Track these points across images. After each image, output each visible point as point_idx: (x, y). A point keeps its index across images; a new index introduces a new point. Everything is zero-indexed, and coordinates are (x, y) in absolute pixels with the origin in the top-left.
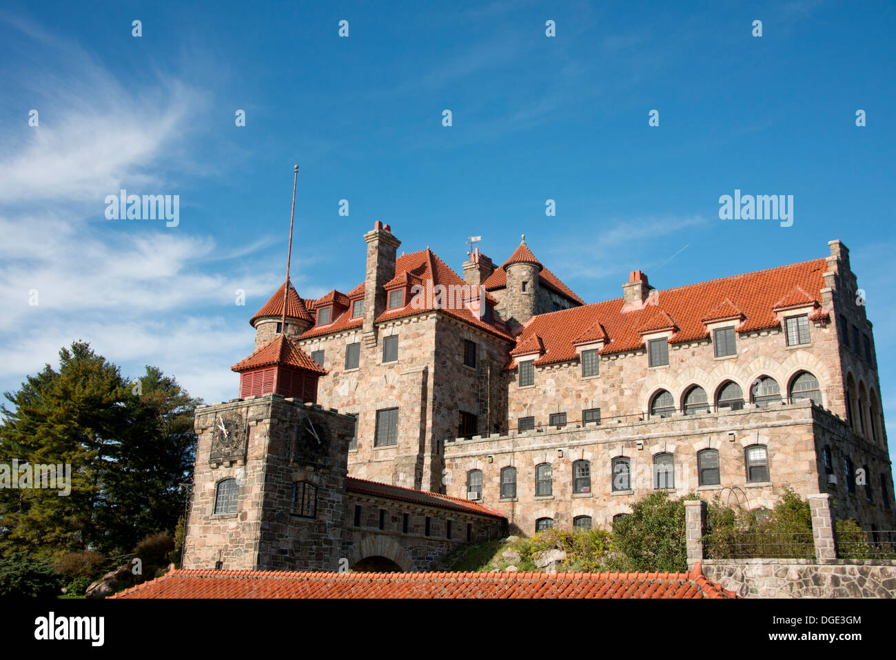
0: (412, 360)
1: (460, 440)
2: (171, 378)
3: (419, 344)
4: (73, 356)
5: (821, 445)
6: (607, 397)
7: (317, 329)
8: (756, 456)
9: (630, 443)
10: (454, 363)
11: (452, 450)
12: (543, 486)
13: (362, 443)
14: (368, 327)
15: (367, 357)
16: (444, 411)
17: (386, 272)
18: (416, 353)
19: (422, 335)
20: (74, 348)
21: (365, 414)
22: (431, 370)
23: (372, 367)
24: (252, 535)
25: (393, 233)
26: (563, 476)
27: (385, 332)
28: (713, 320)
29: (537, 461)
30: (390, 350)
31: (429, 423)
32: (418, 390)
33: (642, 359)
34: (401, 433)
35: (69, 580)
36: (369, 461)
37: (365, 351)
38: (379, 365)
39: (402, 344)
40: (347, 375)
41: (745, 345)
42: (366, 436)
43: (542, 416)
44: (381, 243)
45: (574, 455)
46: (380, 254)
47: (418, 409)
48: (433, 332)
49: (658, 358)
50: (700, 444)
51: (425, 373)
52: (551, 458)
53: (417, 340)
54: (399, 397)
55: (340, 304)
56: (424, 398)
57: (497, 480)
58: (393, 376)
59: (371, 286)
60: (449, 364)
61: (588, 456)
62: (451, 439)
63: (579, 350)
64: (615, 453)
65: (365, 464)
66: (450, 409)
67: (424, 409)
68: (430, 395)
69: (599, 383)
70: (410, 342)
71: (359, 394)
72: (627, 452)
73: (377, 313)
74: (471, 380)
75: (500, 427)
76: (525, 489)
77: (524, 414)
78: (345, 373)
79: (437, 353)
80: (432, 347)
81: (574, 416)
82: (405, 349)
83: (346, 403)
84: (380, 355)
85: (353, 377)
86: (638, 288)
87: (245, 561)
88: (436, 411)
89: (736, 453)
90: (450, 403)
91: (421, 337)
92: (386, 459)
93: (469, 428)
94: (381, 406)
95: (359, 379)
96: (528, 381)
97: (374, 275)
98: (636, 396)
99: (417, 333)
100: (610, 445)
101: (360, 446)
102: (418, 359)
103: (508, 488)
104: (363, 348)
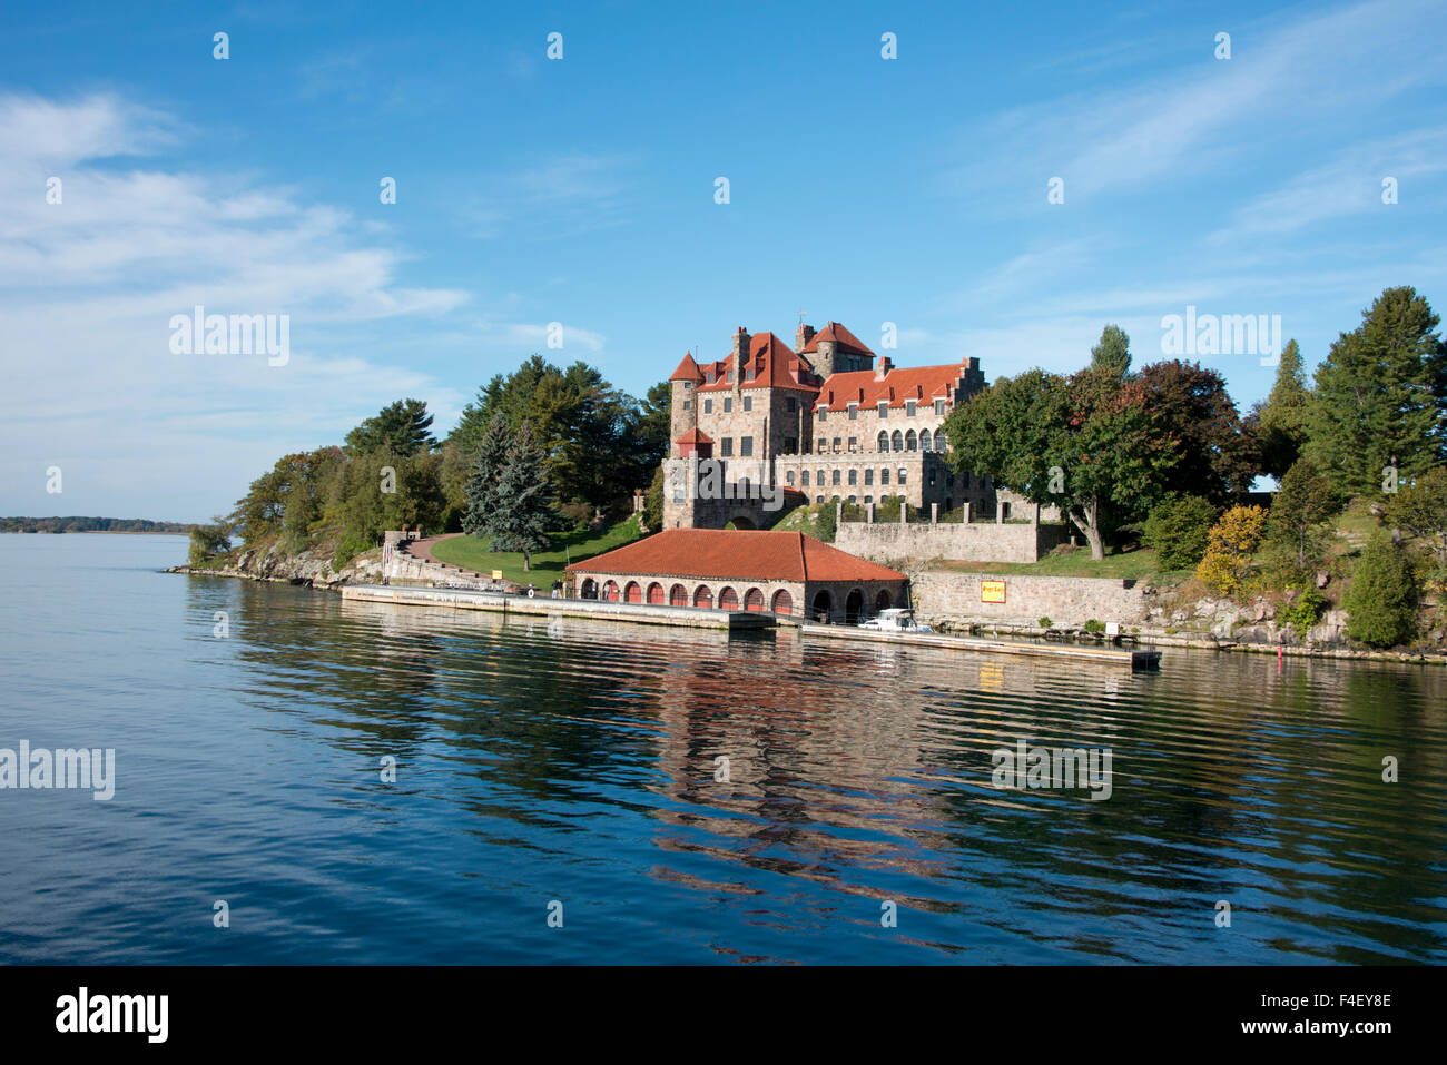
0: (759, 412)
1: (784, 455)
2: (594, 368)
3: (762, 404)
4: (532, 365)
5: (929, 467)
6: (860, 432)
7: (707, 385)
8: (903, 473)
9: (857, 464)
10: (782, 413)
11: (779, 461)
12: (821, 481)
13: (735, 454)
14: (735, 390)
15: (736, 407)
16: (776, 440)
17: (744, 359)
18: (761, 408)
20: (533, 360)
21: (736, 439)
22: (769, 419)
23: (738, 413)
24: (691, 512)
25: (748, 333)
26: (829, 477)
27: (746, 394)
28: (908, 397)
29: (819, 469)
30: (748, 404)
31: (768, 447)
32: (762, 429)
33: (876, 413)
34: (754, 451)
35: (577, 522)
37: (734, 403)
38: (742, 412)
39: (753, 402)
40: (726, 416)
41: (920, 412)
42: (736, 451)
43: (830, 440)
44: (741, 341)
45: (834, 468)
46: (741, 348)
47: (762, 440)
48: (769, 398)
49: (883, 415)
50: (883, 467)
51: (765, 420)
52: (824, 468)
53: (761, 401)
54: (753, 431)
55: (720, 369)
56: (765, 434)
57: (800, 477)
58: (749, 419)
59: (736, 366)
60: (779, 413)
61: (839, 468)
62: (780, 455)
63: (848, 405)
64: (850, 468)
66: (779, 437)
67: (765, 440)
68: (768, 432)
69: (856, 423)
70: (757, 402)
71: (732, 427)
72: (855, 468)
73: (740, 382)
74: (792, 420)
75: (808, 449)
76: (813, 481)
77: (821, 437)
78: (724, 414)
79: (771, 409)
80: (769, 407)
81: (845, 442)
82: (755, 405)
83: (725, 431)
84: (742, 406)
85: (728, 416)
86: (882, 368)
87: (688, 523)
88: (771, 440)
89: (896, 471)
90: (779, 434)
91: (763, 400)
93: (790, 447)
94: (744, 435)
95: (732, 418)
96: (823, 418)
97: (738, 361)
98: (872, 432)
99: (761, 396)
100: (848, 464)
101: (734, 456)
102: (762, 412)
103: (805, 481)
104: (733, 401)
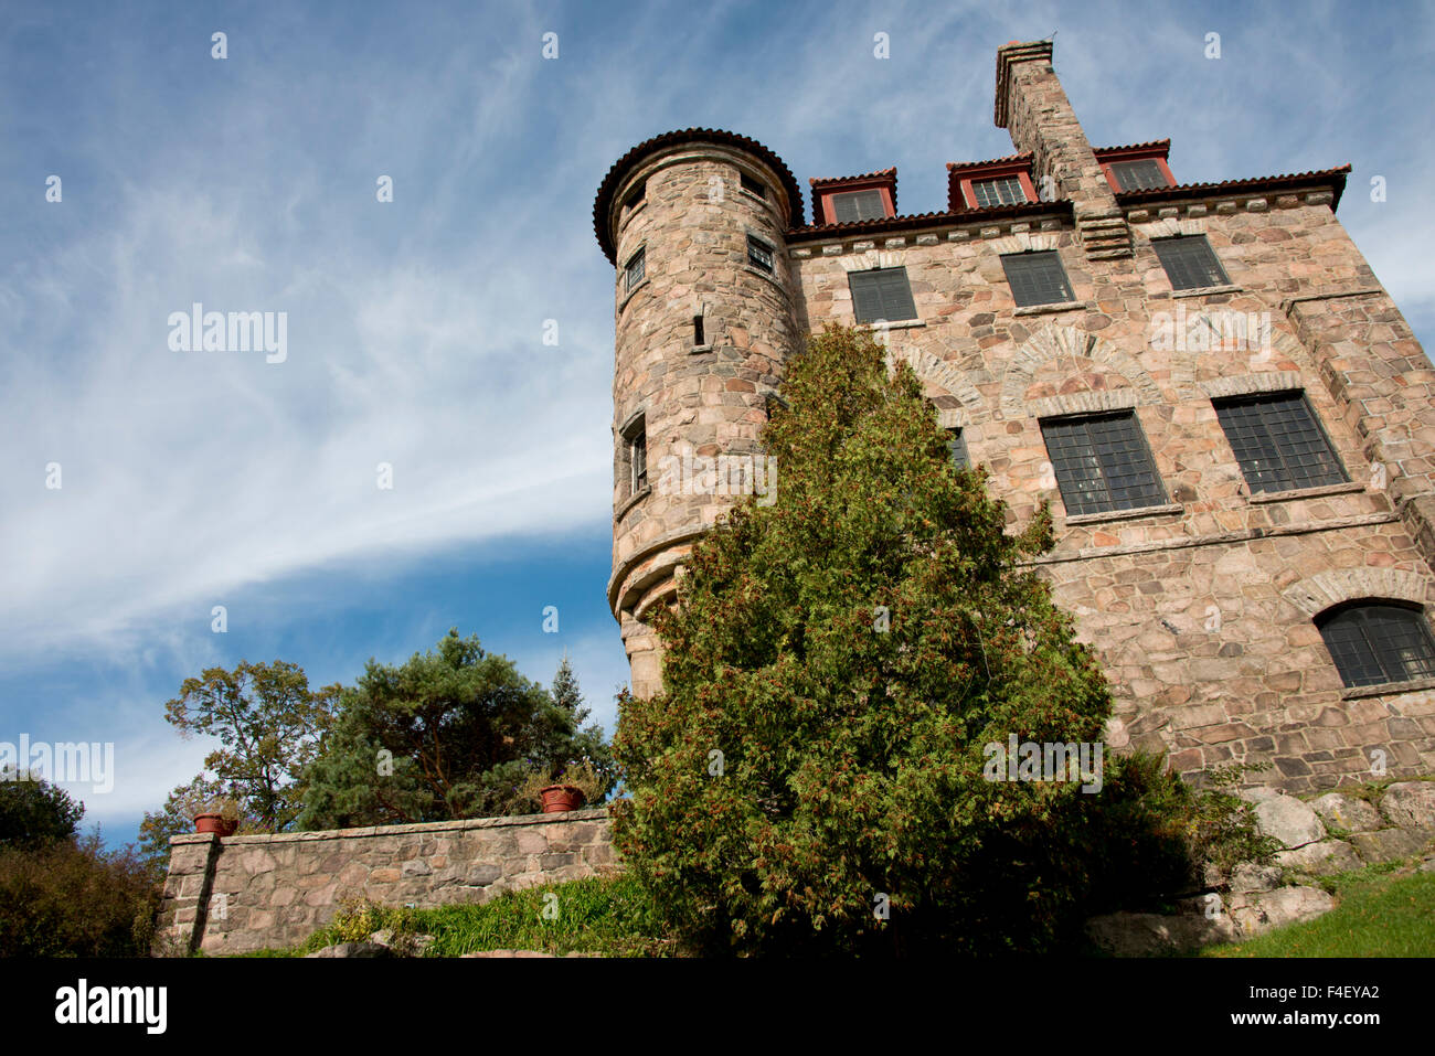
3: (1301, 253)
13: (1189, 483)
15: (1103, 281)
19: (1298, 235)
21: (1167, 412)
23: (1134, 304)
27: (1150, 230)
30: (1190, 264)
36: (1257, 534)
37: (1085, 267)
38: (1164, 296)
39: (1226, 253)
40: (1030, 320)
42: (1199, 464)
48: (1337, 230)
53: (1287, 244)
65: (1235, 542)
71: (1105, 358)
78: (1017, 316)
80: (1353, 259)
82: (1250, 262)
83: (1058, 384)
84: (1153, 273)
85: (1059, 323)
91: (1296, 240)
92: (1332, 522)
95: (1090, 326)
99: (1282, 231)
101: (1186, 494)
102: (1314, 282)
104: (1071, 260)
